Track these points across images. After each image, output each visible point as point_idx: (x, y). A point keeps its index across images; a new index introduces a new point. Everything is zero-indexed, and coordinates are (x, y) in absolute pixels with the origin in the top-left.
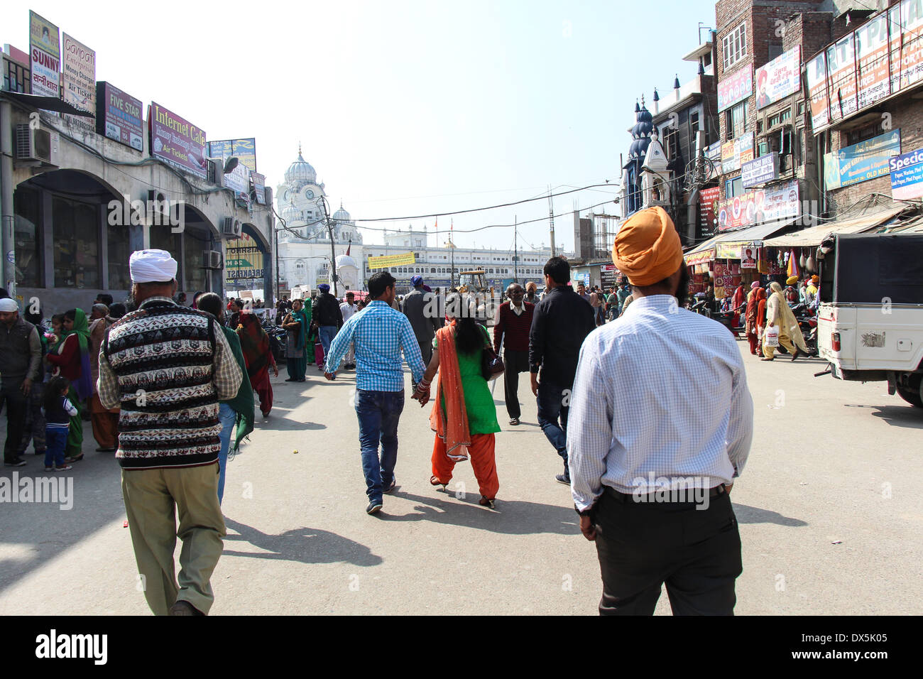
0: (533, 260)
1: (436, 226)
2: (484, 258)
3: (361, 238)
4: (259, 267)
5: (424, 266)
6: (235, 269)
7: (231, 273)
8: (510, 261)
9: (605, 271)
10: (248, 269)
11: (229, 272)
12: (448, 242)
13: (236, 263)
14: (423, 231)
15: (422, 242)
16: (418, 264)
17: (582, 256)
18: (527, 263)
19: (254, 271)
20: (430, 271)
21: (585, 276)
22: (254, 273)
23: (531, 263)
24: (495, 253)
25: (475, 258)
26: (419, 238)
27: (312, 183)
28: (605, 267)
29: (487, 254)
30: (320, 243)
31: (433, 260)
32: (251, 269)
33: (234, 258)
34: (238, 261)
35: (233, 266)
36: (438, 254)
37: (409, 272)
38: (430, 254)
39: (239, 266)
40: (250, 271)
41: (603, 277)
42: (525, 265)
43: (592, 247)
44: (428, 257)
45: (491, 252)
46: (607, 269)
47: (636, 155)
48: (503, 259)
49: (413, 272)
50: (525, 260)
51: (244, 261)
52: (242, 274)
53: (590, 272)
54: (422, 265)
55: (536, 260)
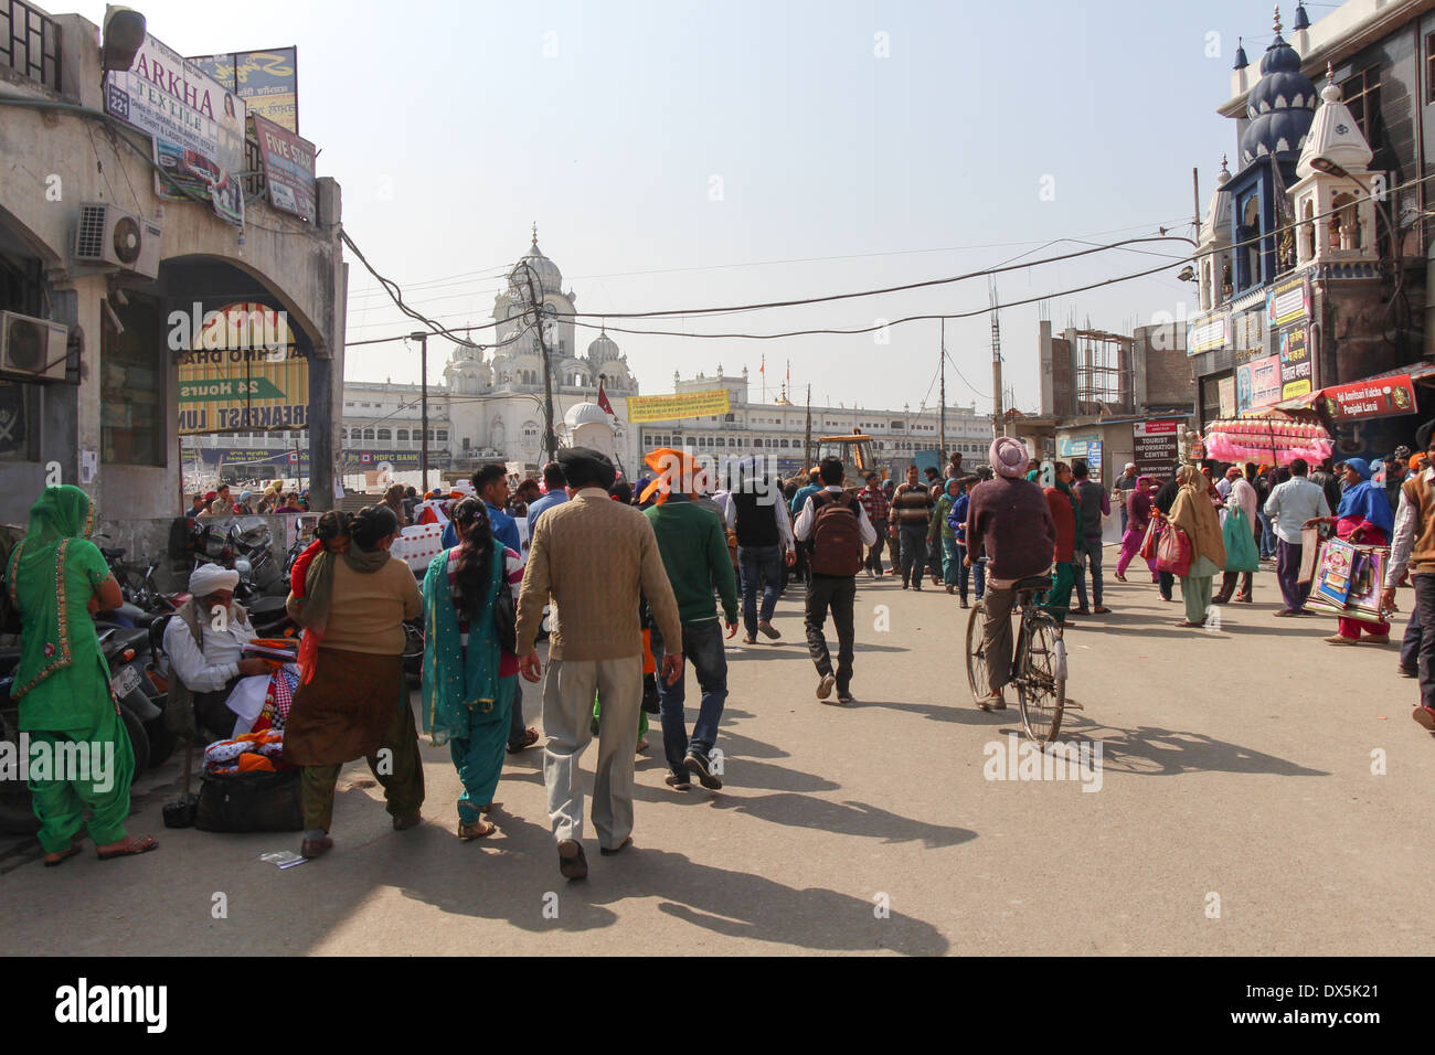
0: (926, 428)
1: (762, 370)
2: (843, 424)
3: (637, 386)
4: (301, 400)
5: (743, 436)
6: (238, 405)
7: (229, 416)
8: (888, 429)
9: (1144, 434)
10: (272, 403)
11: (223, 412)
12: (781, 399)
13: (242, 388)
14: (741, 376)
15: (740, 395)
16: (733, 433)
17: (1055, 412)
18: (916, 432)
19: (288, 408)
20: (752, 444)
21: (1089, 446)
22: (288, 415)
23: (923, 432)
24: (862, 415)
25: (828, 423)
26: (735, 387)
27: (553, 292)
28: (1143, 426)
29: (850, 417)
30: (565, 393)
31: (756, 426)
32: (283, 403)
33: (238, 374)
34: (248, 381)
35: (235, 395)
36: (767, 416)
37: (717, 445)
38: (752, 415)
39: (249, 396)
40: (278, 409)
41: (1139, 448)
42: (914, 437)
43: (1073, 393)
44: (750, 418)
45: (856, 413)
46: (1149, 430)
47: (1262, 150)
48: (876, 426)
49: (723, 445)
50: (913, 427)
51: (263, 382)
52: (256, 417)
53: (1101, 438)
54: (740, 433)
55: (932, 428)
